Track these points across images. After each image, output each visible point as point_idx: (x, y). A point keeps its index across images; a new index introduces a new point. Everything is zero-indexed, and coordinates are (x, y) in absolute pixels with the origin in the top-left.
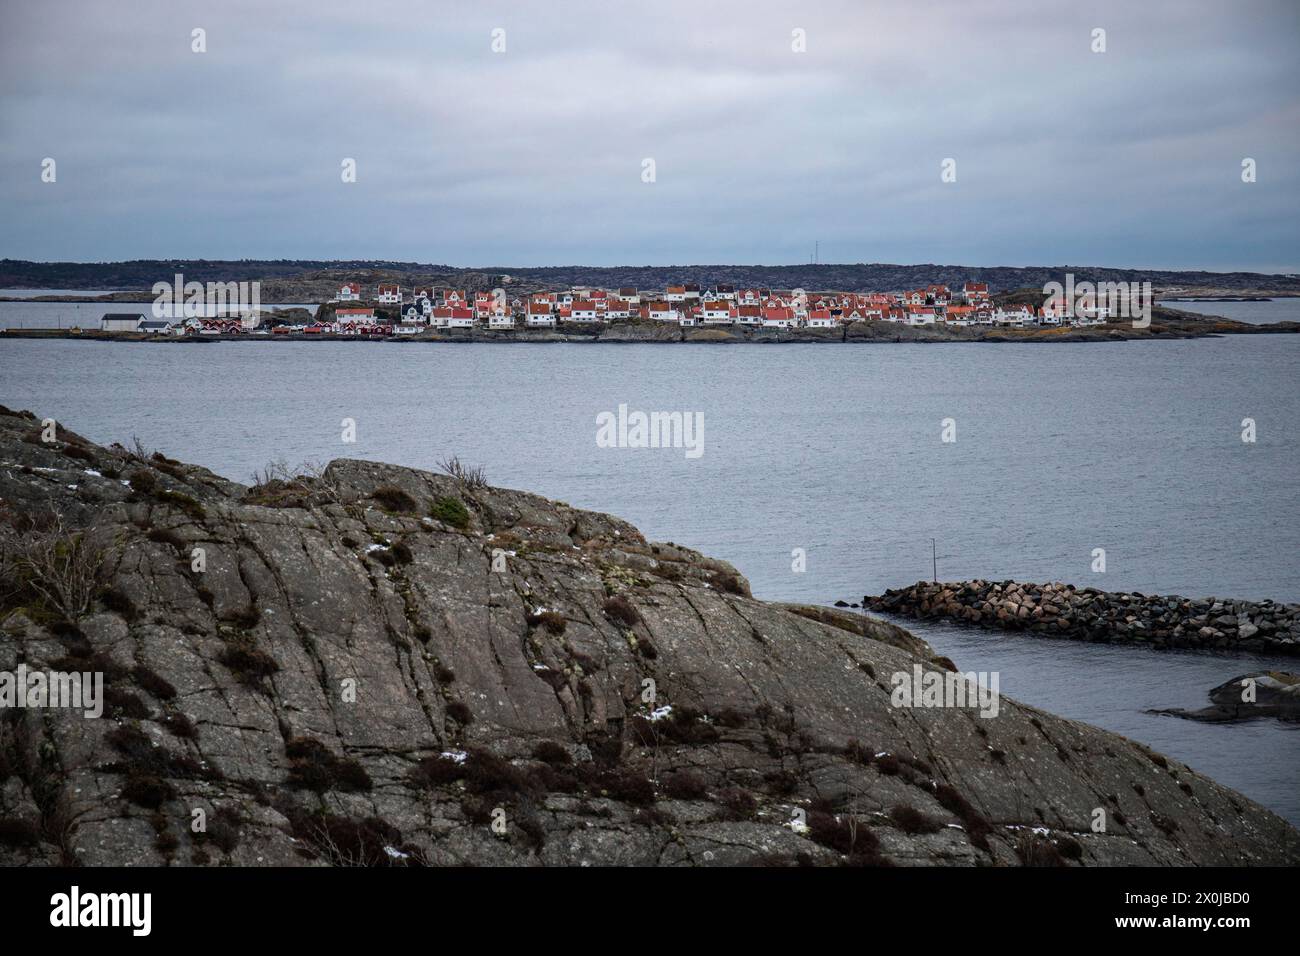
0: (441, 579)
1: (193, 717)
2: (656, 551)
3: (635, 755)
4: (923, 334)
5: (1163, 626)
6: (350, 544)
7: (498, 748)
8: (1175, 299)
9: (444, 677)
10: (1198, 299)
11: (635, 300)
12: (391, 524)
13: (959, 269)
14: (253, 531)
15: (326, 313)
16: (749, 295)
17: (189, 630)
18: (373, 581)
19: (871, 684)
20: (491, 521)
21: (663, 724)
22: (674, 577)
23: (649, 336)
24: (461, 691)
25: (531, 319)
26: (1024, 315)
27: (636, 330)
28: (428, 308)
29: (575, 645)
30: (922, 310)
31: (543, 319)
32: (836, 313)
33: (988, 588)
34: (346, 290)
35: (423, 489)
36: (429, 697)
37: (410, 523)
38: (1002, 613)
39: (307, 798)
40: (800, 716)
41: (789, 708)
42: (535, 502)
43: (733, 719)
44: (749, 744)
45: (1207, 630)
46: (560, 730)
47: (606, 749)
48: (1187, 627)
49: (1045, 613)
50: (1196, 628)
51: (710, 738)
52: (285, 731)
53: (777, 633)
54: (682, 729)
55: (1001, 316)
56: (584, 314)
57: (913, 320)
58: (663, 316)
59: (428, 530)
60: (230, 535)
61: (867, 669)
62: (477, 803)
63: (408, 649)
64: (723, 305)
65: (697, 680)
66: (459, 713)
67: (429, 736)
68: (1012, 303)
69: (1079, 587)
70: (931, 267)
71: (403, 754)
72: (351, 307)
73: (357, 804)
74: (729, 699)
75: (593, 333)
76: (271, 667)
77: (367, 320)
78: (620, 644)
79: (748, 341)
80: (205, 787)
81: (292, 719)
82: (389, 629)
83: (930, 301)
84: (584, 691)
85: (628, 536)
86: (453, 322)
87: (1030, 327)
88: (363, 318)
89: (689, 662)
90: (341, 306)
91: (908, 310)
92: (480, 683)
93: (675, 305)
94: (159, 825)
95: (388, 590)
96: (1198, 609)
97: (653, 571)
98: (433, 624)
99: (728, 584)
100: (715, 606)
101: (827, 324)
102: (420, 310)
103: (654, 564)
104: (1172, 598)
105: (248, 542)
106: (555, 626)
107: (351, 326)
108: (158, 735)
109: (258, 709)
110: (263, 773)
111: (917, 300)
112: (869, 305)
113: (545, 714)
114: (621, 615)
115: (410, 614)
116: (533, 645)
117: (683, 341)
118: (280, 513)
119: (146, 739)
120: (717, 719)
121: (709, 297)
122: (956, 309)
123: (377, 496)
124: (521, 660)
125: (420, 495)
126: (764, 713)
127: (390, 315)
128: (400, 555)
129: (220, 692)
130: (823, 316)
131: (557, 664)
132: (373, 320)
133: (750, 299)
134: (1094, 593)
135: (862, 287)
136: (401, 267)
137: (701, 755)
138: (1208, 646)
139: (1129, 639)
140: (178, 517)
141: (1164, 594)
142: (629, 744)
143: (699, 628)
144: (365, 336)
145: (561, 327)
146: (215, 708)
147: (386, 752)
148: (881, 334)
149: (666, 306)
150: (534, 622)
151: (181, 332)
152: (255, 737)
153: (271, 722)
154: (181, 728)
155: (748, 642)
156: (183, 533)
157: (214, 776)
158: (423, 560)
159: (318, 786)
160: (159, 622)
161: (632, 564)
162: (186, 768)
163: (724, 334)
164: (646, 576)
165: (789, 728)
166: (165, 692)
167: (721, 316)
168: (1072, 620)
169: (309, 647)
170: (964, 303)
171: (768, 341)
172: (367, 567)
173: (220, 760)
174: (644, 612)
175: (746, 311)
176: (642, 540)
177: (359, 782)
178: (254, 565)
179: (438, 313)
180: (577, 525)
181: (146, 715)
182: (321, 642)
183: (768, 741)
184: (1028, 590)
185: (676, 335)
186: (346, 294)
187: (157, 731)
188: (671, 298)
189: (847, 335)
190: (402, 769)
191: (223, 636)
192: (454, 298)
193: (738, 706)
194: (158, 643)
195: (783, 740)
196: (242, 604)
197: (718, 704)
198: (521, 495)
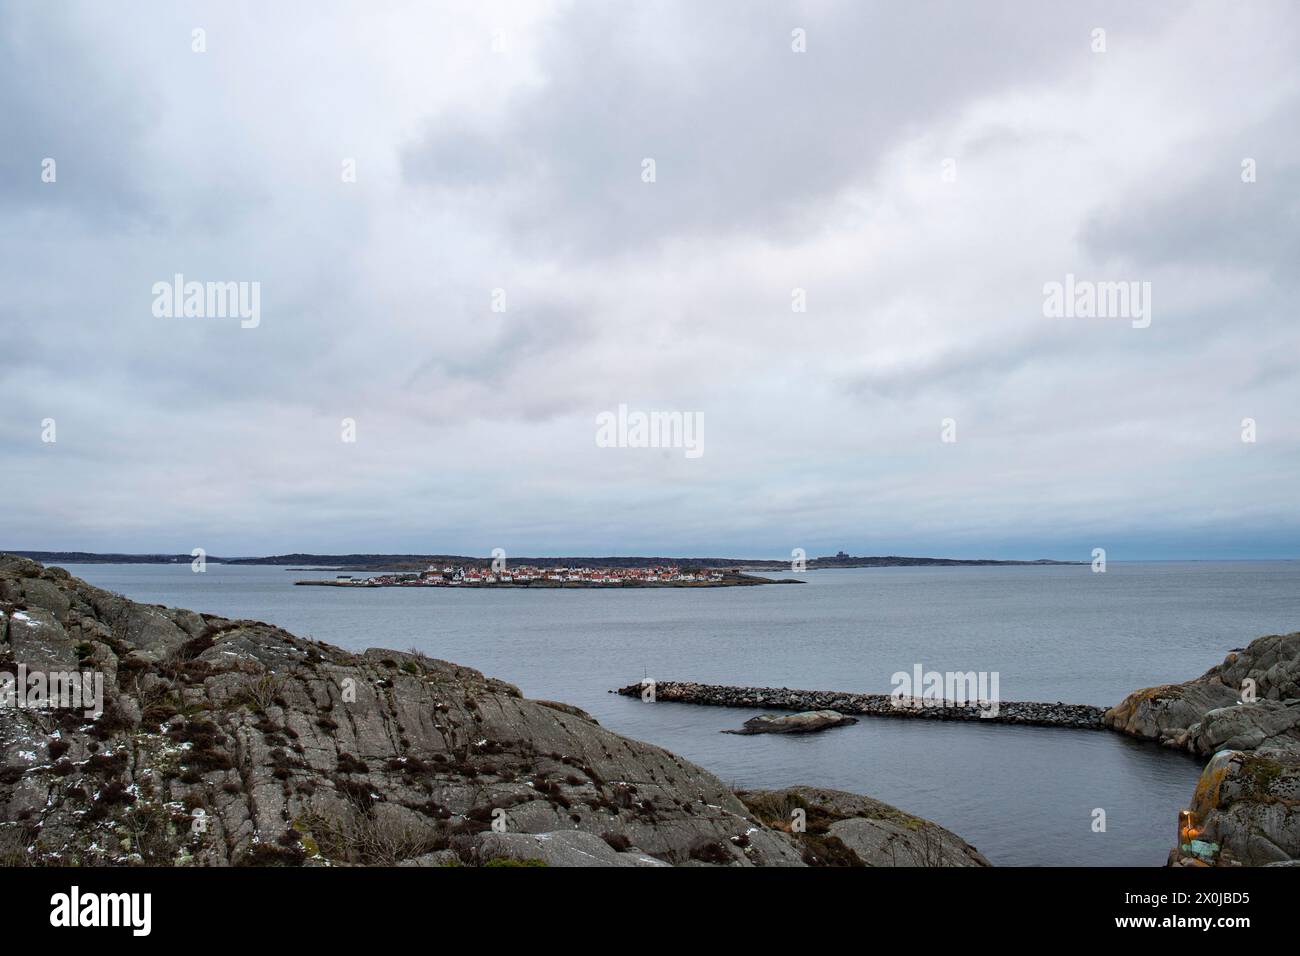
0: (402, 693)
1: (303, 745)
2: (488, 681)
3: (471, 758)
4: (652, 585)
5: (730, 698)
6: (370, 680)
7: (419, 757)
8: (748, 570)
9: (401, 730)
10: (756, 570)
11: (544, 571)
12: (386, 672)
13: (668, 559)
14: (333, 675)
15: (423, 576)
16: (587, 569)
17: (306, 713)
18: (377, 694)
19: (563, 730)
20: (426, 671)
21: (482, 747)
22: (492, 690)
23: (549, 585)
24: (407, 735)
25: (502, 579)
26: (691, 577)
27: (543, 583)
28: (463, 574)
29: (451, 717)
30: (653, 575)
31: (508, 579)
32: (619, 576)
33: (665, 685)
34: (432, 567)
35: (401, 659)
36: (394, 737)
37: (394, 672)
38: (671, 694)
39: (343, 776)
40: (534, 743)
41: (530, 740)
42: (444, 664)
43: (509, 745)
44: (514, 754)
45: (745, 699)
46: (444, 749)
47: (461, 756)
48: (739, 699)
49: (687, 694)
50: (741, 699)
51: (500, 752)
52: (338, 751)
53: (529, 712)
54: (490, 749)
55: (682, 577)
56: (523, 577)
57: (649, 579)
58: (554, 577)
59: (400, 674)
60: (325, 677)
61: (563, 725)
62: (408, 777)
63: (388, 719)
64: (577, 573)
65: (497, 730)
66: (405, 743)
67: (393, 752)
68: (686, 572)
69: (699, 684)
70: (658, 558)
71: (383, 759)
72: (433, 573)
73: (362, 778)
74: (509, 737)
75: (526, 584)
76: (335, 727)
77: (439, 579)
78: (469, 717)
79: (586, 587)
80: (305, 772)
81: (341, 746)
82: (382, 712)
83: (656, 572)
84: (454, 735)
85: (478, 676)
86: (473, 580)
87: (693, 582)
88: (438, 578)
89: (494, 724)
90: (429, 573)
91: (647, 575)
92: (414, 732)
93: (558, 573)
94: (285, 787)
95: (383, 697)
96: (742, 691)
97: (486, 689)
98: (398, 710)
99: (514, 693)
100: (507, 702)
101: (616, 580)
102: (460, 574)
103: (486, 686)
104: (733, 687)
105: (332, 680)
106: (444, 710)
107: (433, 581)
108: (289, 752)
109: (328, 742)
110: (328, 767)
111: (651, 571)
112: (632, 573)
113: (438, 743)
114: (470, 706)
115: (390, 707)
116: (436, 718)
117: (561, 587)
118: (345, 669)
119: (284, 754)
120: (503, 745)
121: (572, 570)
122: (665, 575)
123: (383, 662)
124: (431, 723)
125: (399, 662)
126: (521, 742)
127: (448, 577)
128: (389, 684)
129: (315, 736)
130: (616, 578)
131: (444, 724)
132: (441, 578)
133: (587, 571)
134: (704, 686)
135: (632, 566)
136: (455, 558)
137: (496, 758)
138: (745, 705)
139: (718, 704)
140: (307, 670)
141: (730, 686)
142: (469, 754)
143: (500, 710)
144: (438, 585)
145: (514, 582)
146: (312, 742)
147: (376, 758)
148: (636, 584)
149: (554, 574)
150: (436, 709)
151: (367, 583)
152: (326, 753)
153: (333, 747)
154: (298, 750)
155: (518, 715)
156: (307, 676)
157: (308, 768)
158: (397, 686)
159: (348, 771)
160: (295, 710)
161: (478, 686)
162: (298, 765)
163: (577, 585)
164: (483, 691)
165: (530, 747)
166: (293, 736)
167: (576, 578)
168: (697, 696)
169: (350, 719)
170: (669, 573)
171: (594, 587)
172: (376, 688)
173: (312, 762)
174: (480, 705)
175: (585, 575)
176: (482, 677)
177: (363, 769)
178: (333, 688)
179: (467, 576)
180: (458, 672)
181: (285, 745)
182: (355, 717)
183: (522, 752)
184: (680, 685)
185: (559, 585)
186: (432, 568)
187: (289, 751)
188: (557, 570)
189: (624, 585)
190: (381, 764)
191: (318, 715)
192: (473, 570)
193: (511, 740)
194: (293, 717)
195: (528, 752)
196: (327, 703)
197: (504, 739)
198: (438, 661)
